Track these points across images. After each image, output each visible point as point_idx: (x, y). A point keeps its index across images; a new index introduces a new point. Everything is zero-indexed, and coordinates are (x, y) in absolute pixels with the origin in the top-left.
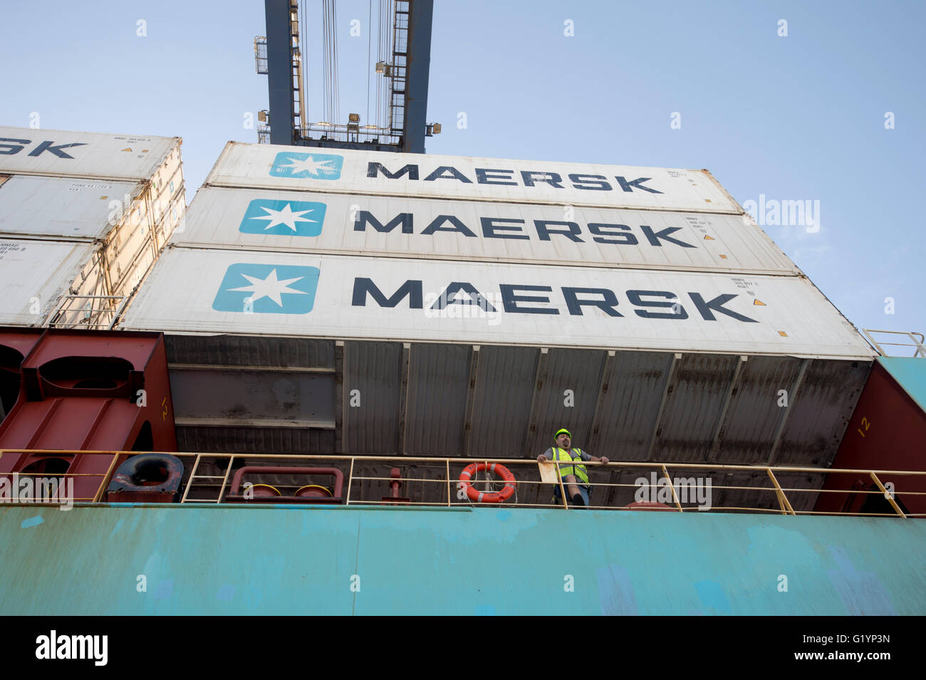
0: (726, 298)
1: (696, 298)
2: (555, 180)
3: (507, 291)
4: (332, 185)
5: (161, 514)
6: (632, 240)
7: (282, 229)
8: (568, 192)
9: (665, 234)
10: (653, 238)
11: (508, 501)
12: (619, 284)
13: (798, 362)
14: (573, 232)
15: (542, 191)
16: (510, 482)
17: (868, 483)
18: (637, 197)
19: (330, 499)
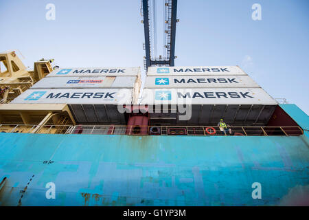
0: (247, 93)
1: (241, 93)
2: (209, 70)
3: (205, 93)
4: (168, 74)
5: (159, 137)
6: (226, 82)
7: (162, 84)
8: (212, 72)
9: (232, 80)
10: (230, 81)
11: (215, 134)
12: (226, 91)
13: (263, 105)
14: (215, 81)
15: (207, 72)
16: (215, 131)
17: (280, 129)
18: (225, 72)
19: (184, 134)
